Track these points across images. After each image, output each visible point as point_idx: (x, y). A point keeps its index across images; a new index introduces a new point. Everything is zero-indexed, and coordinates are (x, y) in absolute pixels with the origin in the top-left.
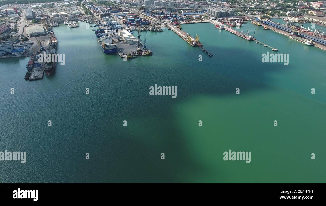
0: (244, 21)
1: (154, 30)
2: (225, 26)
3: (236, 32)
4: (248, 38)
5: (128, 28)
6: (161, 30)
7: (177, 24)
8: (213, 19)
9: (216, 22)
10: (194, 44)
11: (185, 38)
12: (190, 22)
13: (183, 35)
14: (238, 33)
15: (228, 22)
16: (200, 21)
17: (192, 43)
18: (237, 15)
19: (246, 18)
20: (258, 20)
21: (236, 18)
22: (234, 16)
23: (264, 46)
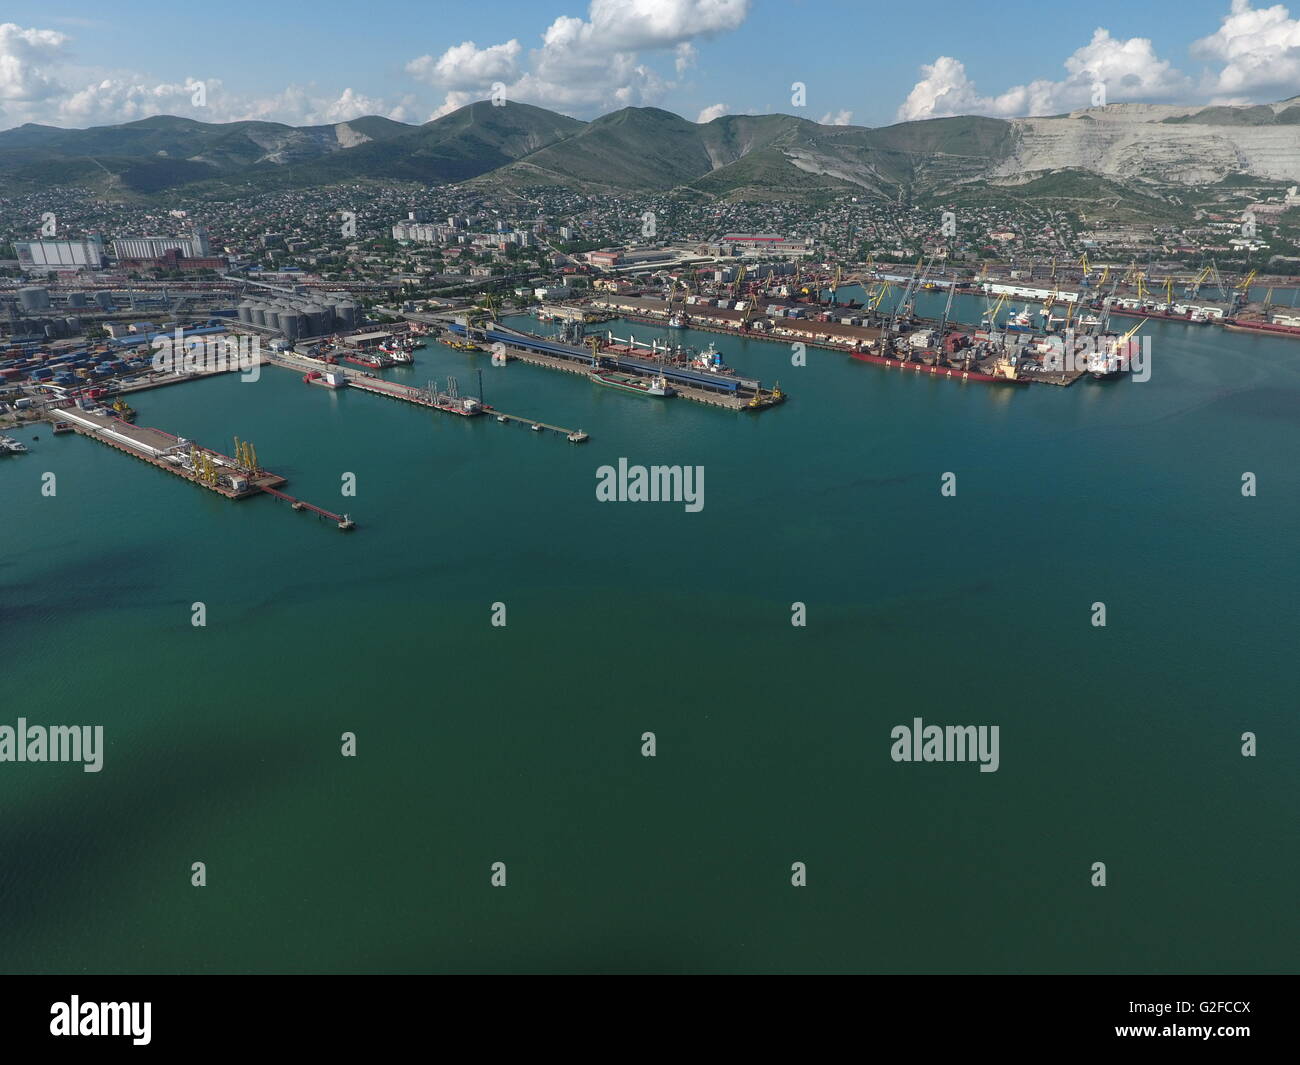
2: (348, 371)
3: (405, 391)
4: (463, 407)
6: (13, 448)
7: (102, 398)
8: (281, 350)
9: (300, 361)
10: (235, 486)
11: (178, 465)
12: (168, 375)
13: (158, 452)
14: (416, 392)
15: (352, 351)
17: (229, 484)
18: (372, 317)
19: (412, 329)
20: (461, 332)
21: (377, 331)
22: (364, 323)
23: (536, 428)
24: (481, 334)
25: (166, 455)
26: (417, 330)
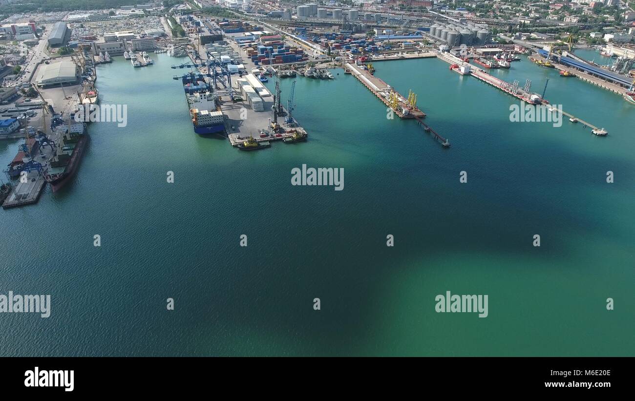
0: (512, 55)
1: (313, 76)
2: (473, 67)
3: (499, 82)
4: (530, 98)
5: (258, 70)
6: (330, 76)
7: (365, 61)
8: (444, 51)
9: (451, 58)
10: (404, 112)
11: (384, 97)
12: (392, 56)
13: (378, 89)
14: (505, 85)
15: (478, 56)
16: (416, 55)
17: (401, 110)
18: (495, 40)
19: (516, 49)
20: (545, 55)
21: (495, 47)
22: (490, 43)
23: (572, 120)
24: (557, 58)
25: (381, 92)
26: (518, 50)
